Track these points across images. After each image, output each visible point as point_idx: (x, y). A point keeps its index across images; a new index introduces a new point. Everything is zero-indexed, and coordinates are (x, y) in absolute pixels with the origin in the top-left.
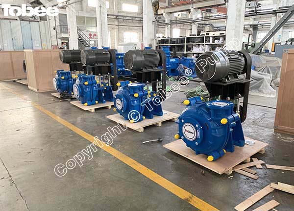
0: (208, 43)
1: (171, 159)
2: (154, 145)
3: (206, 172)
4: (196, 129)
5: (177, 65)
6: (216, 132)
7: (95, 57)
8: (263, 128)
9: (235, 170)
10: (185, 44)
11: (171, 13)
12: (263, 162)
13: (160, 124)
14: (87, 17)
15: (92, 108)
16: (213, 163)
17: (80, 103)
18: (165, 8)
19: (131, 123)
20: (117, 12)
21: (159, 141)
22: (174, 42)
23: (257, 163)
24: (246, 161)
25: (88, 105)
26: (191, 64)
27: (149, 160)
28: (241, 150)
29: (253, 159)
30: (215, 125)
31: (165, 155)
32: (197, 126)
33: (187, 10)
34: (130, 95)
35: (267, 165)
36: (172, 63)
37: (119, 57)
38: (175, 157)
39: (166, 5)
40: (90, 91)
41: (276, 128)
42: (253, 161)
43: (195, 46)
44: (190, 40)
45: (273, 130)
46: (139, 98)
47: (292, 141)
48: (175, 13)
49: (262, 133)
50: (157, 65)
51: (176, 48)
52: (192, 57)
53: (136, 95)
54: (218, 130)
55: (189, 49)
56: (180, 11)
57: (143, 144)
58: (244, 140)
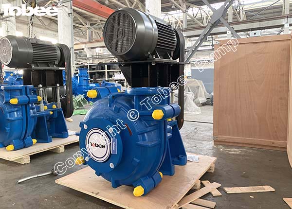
8: (200, 141)
9: (183, 206)
10: (106, 71)
11: (92, 48)
12: (219, 185)
13: (62, 149)
16: (145, 200)
18: (86, 43)
19: (8, 151)
21: (51, 174)
22: (94, 69)
23: (212, 187)
24: (195, 188)
28: (184, 170)
29: (204, 182)
34: (6, 103)
35: (226, 189)
39: (87, 40)
41: (215, 139)
42: (205, 186)
43: (116, 72)
44: (111, 67)
45: (212, 142)
46: (22, 105)
47: (238, 152)
48: (97, 49)
49: (201, 146)
50: (57, 63)
51: (97, 75)
52: (114, 83)
53: (14, 101)
54: (147, 135)
55: (110, 76)
56: (101, 47)
57: (19, 183)
58: (186, 155)
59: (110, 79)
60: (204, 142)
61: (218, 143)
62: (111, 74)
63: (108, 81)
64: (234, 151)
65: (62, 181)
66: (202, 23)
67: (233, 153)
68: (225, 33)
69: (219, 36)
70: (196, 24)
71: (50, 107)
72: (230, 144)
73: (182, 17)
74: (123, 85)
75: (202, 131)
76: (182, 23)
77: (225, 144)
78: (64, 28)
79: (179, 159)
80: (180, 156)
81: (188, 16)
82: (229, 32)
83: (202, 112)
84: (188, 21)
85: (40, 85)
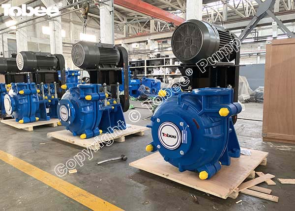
0: (168, 65)
1: (141, 183)
2: (116, 165)
3: (199, 197)
4: (180, 129)
5: (139, 86)
6: (210, 133)
7: (36, 61)
9: (242, 191)
10: (146, 67)
11: (128, 44)
12: (273, 176)
13: (123, 139)
14: (40, 44)
15: (30, 126)
17: (14, 121)
18: (123, 39)
19: (81, 139)
20: (74, 41)
21: (122, 159)
22: (134, 65)
24: (250, 177)
25: (24, 123)
26: (153, 84)
27: (108, 187)
28: (238, 162)
29: (259, 173)
30: (208, 122)
31: (132, 177)
32: (181, 124)
33: (144, 42)
34: (81, 99)
36: (133, 84)
37: (73, 74)
38: (148, 180)
39: (124, 36)
40: (28, 104)
41: (265, 136)
42: (259, 176)
43: (155, 68)
44: (150, 63)
45: (261, 139)
46: (93, 101)
47: (289, 149)
48: (133, 44)
49: (250, 142)
50: (117, 64)
51: (136, 71)
52: (153, 79)
53: (88, 98)
54: (212, 130)
55: (149, 72)
56: (137, 42)
57: (98, 165)
58: (239, 149)
59: (149, 75)
60: (253, 139)
61: (267, 140)
62: (149, 70)
63: (147, 77)
64: (285, 148)
65: (135, 165)
66: (244, 14)
67: (284, 149)
68: (271, 24)
69: (262, 27)
70: (237, 15)
71: (112, 103)
72: (280, 141)
73: (222, 9)
74: (162, 81)
75: (250, 128)
76: (222, 14)
77: (274, 141)
78: (105, 26)
79: (233, 152)
80: (234, 149)
81: (228, 8)
82: (275, 24)
83: (246, 110)
84: (229, 12)
85: (105, 84)
